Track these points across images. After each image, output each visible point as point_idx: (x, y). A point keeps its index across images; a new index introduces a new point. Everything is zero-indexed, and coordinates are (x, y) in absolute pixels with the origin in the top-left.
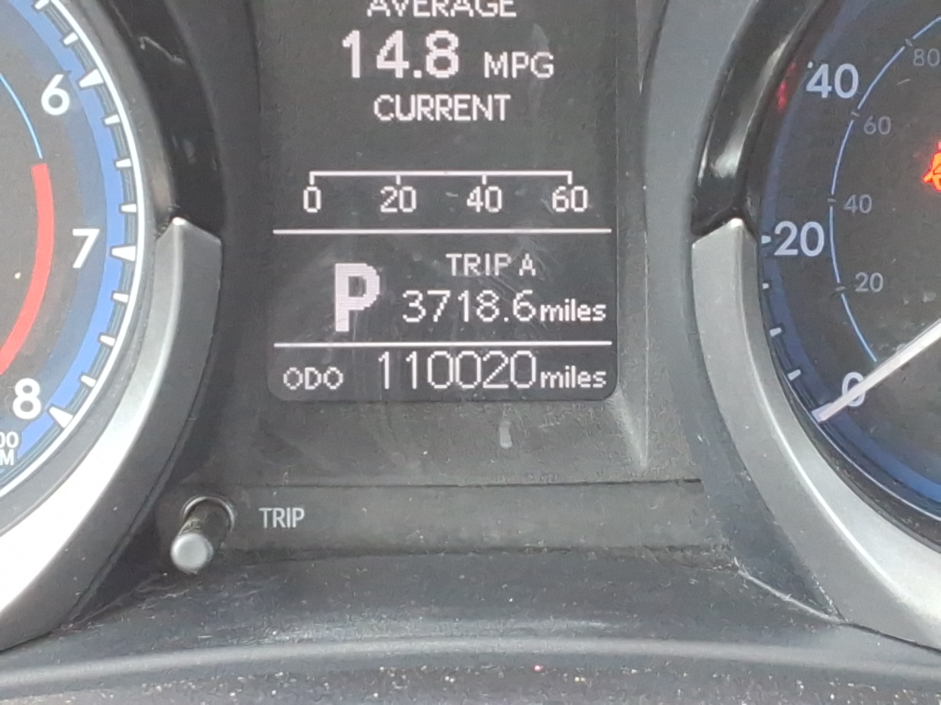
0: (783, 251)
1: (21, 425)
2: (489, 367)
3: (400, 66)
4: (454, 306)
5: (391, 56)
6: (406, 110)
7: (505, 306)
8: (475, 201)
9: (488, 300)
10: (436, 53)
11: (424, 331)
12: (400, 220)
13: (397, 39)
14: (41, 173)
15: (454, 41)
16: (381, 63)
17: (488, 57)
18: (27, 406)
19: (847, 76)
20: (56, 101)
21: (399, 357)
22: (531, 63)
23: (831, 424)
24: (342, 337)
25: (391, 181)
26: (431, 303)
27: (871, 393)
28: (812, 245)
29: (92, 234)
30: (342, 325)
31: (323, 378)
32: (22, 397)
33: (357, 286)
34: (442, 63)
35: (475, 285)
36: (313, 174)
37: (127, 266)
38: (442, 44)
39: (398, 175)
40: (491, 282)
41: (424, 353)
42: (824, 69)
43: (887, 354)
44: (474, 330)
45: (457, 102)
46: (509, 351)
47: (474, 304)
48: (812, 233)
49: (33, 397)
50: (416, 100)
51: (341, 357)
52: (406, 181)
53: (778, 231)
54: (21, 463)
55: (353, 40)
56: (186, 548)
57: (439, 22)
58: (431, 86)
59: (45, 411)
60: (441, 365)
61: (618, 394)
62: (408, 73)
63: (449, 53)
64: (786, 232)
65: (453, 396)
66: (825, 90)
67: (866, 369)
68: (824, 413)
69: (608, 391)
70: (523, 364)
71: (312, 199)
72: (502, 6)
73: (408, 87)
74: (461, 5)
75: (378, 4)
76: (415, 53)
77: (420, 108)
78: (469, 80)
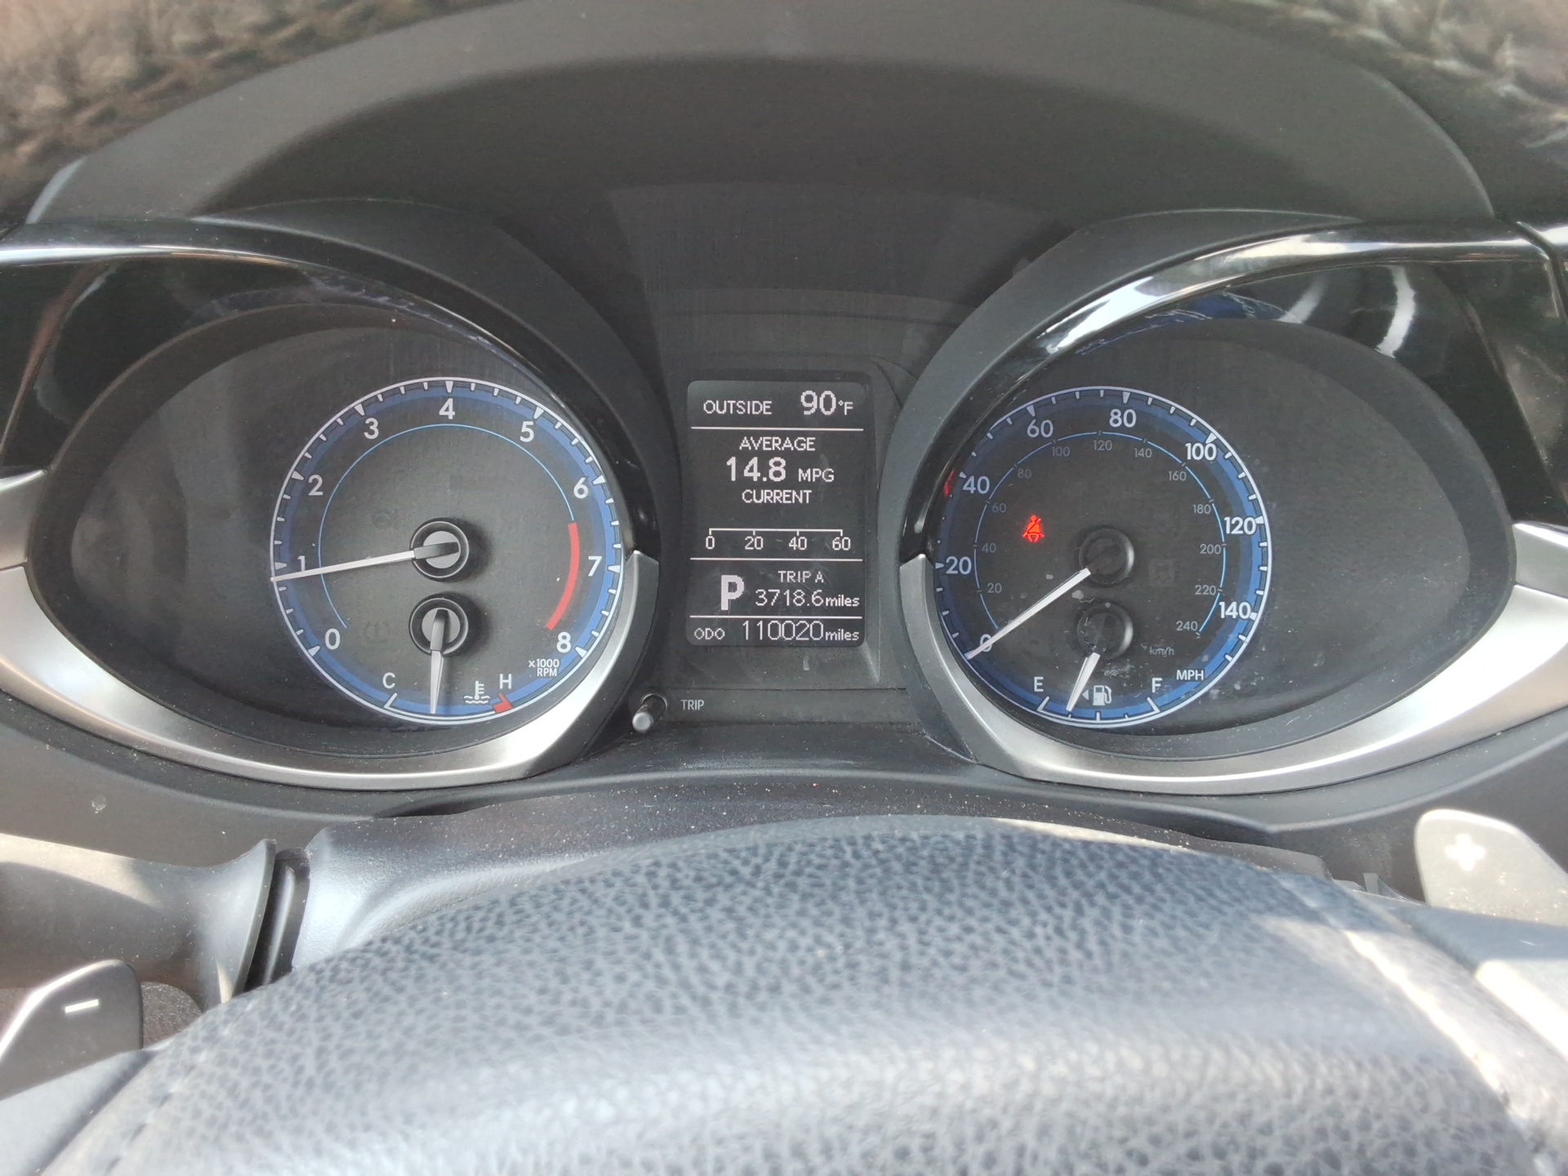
0: (950, 571)
1: (561, 656)
2: (799, 629)
3: (756, 475)
4: (782, 598)
5: (751, 470)
6: (758, 497)
7: (808, 598)
8: (793, 544)
9: (800, 594)
10: (774, 469)
11: (767, 610)
12: (755, 553)
13: (754, 461)
14: (573, 528)
15: (783, 462)
16: (746, 474)
17: (800, 471)
18: (564, 646)
19: (983, 482)
20: (581, 491)
21: (754, 623)
22: (823, 474)
23: (973, 661)
24: (725, 613)
25: (750, 534)
26: (770, 596)
27: (994, 645)
28: (965, 568)
29: (598, 559)
30: (725, 606)
31: (714, 634)
32: (561, 641)
33: (732, 587)
34: (777, 474)
35: (792, 587)
36: (711, 530)
37: (616, 575)
38: (777, 464)
39: (754, 530)
40: (800, 586)
41: (766, 622)
42: (972, 479)
43: (1002, 625)
44: (792, 610)
45: (784, 494)
46: (810, 621)
47: (792, 597)
48: (965, 563)
49: (567, 642)
50: (764, 493)
51: (722, 623)
52: (758, 534)
53: (948, 561)
54: (561, 675)
55: (732, 462)
56: (640, 719)
57: (776, 453)
58: (772, 485)
59: (573, 648)
60: (775, 628)
61: (865, 644)
62: (760, 479)
63: (781, 469)
64: (952, 562)
65: (781, 642)
66: (972, 489)
67: (992, 634)
68: (971, 655)
69: (860, 642)
70: (817, 628)
71: (710, 543)
72: (808, 445)
73: (759, 486)
74: (788, 444)
75: (745, 444)
76: (763, 468)
77: (765, 496)
78: (791, 483)
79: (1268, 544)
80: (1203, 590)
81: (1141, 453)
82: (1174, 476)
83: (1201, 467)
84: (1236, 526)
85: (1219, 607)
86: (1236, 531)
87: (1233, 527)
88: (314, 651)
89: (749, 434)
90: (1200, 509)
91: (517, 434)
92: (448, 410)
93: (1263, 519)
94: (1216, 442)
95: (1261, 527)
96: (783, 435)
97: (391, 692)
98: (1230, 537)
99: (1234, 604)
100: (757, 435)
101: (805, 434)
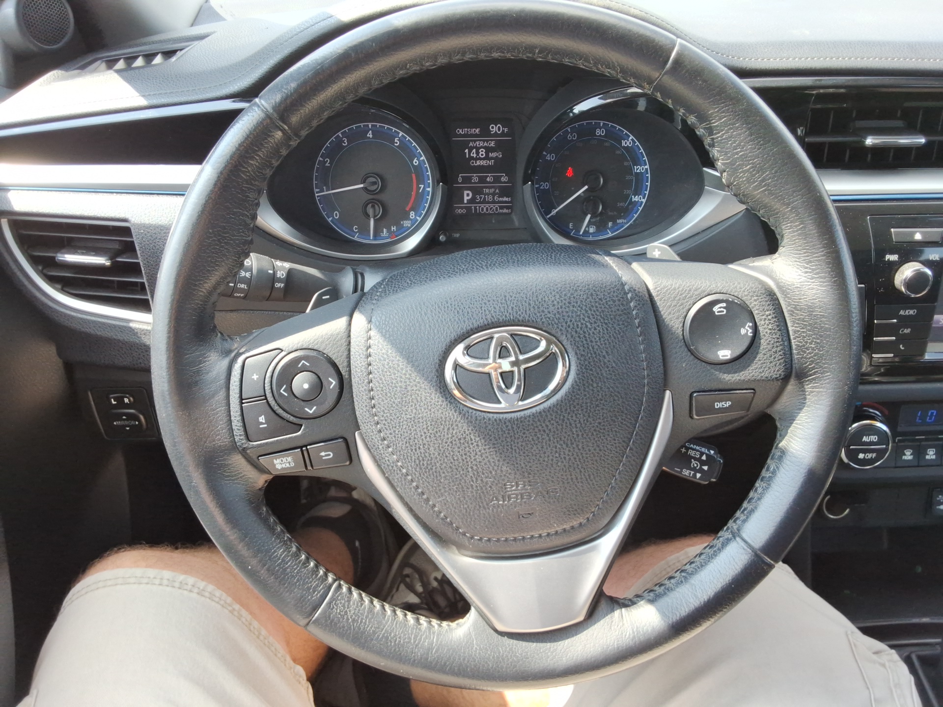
0: (541, 188)
1: (411, 220)
2: (491, 209)
3: (475, 155)
4: (485, 198)
5: (473, 154)
6: (476, 163)
7: (493, 198)
8: (488, 179)
9: (491, 197)
10: (481, 153)
11: (480, 203)
12: (475, 183)
13: (474, 151)
14: (414, 176)
15: (484, 151)
16: (472, 155)
17: (490, 153)
18: (412, 216)
19: (553, 156)
20: (416, 162)
21: (475, 207)
22: (498, 154)
23: (549, 218)
24: (466, 204)
25: (473, 176)
26: (481, 198)
27: (557, 212)
28: (547, 186)
29: (422, 186)
30: (465, 202)
31: (462, 211)
32: (411, 215)
33: (468, 195)
34: (482, 155)
35: (488, 194)
36: (460, 175)
37: (429, 192)
38: (482, 151)
40: (491, 194)
41: (480, 207)
42: (549, 155)
43: (559, 206)
44: (488, 202)
45: (485, 162)
46: (494, 206)
47: (488, 198)
48: (547, 185)
49: (413, 215)
50: (478, 162)
51: (465, 208)
52: (476, 176)
53: (541, 184)
54: (412, 226)
55: (467, 151)
56: (442, 238)
57: (482, 147)
58: (480, 159)
59: (415, 217)
60: (483, 209)
61: (513, 213)
62: (476, 157)
63: (483, 153)
65: (485, 214)
66: (549, 159)
67: (555, 209)
68: (548, 217)
69: (511, 213)
70: (497, 208)
71: (460, 180)
72: (492, 144)
73: (476, 159)
74: (486, 144)
75: (471, 144)
76: (477, 153)
77: (478, 163)
78: (487, 158)
79: (649, 175)
80: (626, 192)
81: (607, 144)
82: (618, 152)
83: (627, 148)
84: (638, 169)
85: (632, 198)
86: (638, 171)
87: (637, 169)
88: (330, 219)
89: (472, 141)
90: (626, 164)
91: (393, 143)
92: (370, 135)
93: (647, 167)
94: (632, 140)
95: (647, 169)
96: (484, 141)
97: (357, 232)
98: (636, 173)
99: (637, 196)
100: (475, 141)
101: (492, 140)
